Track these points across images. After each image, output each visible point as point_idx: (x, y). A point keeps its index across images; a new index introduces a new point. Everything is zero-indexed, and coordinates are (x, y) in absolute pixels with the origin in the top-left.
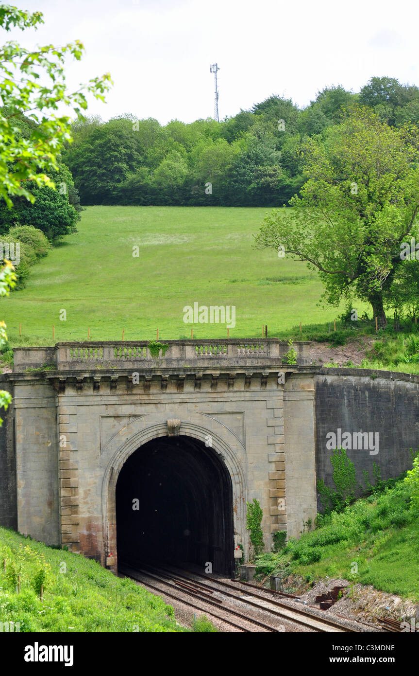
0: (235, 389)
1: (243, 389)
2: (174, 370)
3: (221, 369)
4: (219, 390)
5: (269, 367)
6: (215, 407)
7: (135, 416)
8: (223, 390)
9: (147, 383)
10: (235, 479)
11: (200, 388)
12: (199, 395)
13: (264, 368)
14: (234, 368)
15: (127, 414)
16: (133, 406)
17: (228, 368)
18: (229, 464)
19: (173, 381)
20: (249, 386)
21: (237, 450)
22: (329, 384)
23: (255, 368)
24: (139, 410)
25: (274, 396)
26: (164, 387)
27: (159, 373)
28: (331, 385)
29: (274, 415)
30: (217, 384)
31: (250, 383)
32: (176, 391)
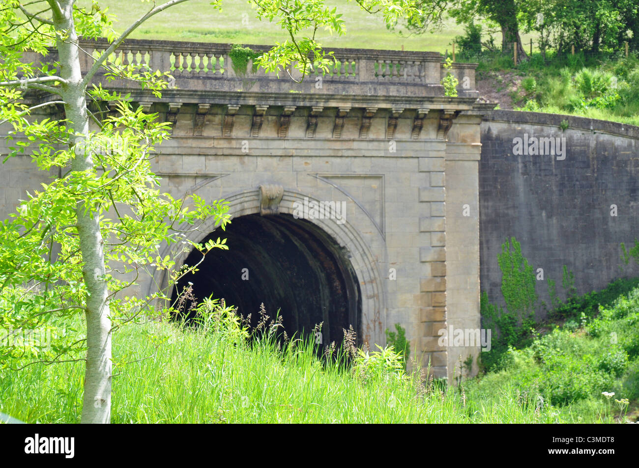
0: (371, 136)
1: (382, 137)
2: (277, 96)
3: (354, 99)
4: (345, 135)
5: (431, 100)
6: (337, 165)
7: (206, 177)
8: (352, 137)
9: (229, 119)
10: (366, 290)
11: (314, 131)
12: (312, 144)
13: (422, 100)
14: (375, 99)
15: (193, 171)
16: (203, 158)
17: (365, 99)
18: (358, 265)
19: (270, 118)
20: (394, 132)
21: (372, 240)
22: (494, 136)
23: (409, 100)
24: (212, 166)
25: (431, 151)
26: (255, 126)
27: (251, 102)
28: (498, 138)
29: (430, 182)
30: (342, 126)
31: (395, 126)
32: (274, 135)
